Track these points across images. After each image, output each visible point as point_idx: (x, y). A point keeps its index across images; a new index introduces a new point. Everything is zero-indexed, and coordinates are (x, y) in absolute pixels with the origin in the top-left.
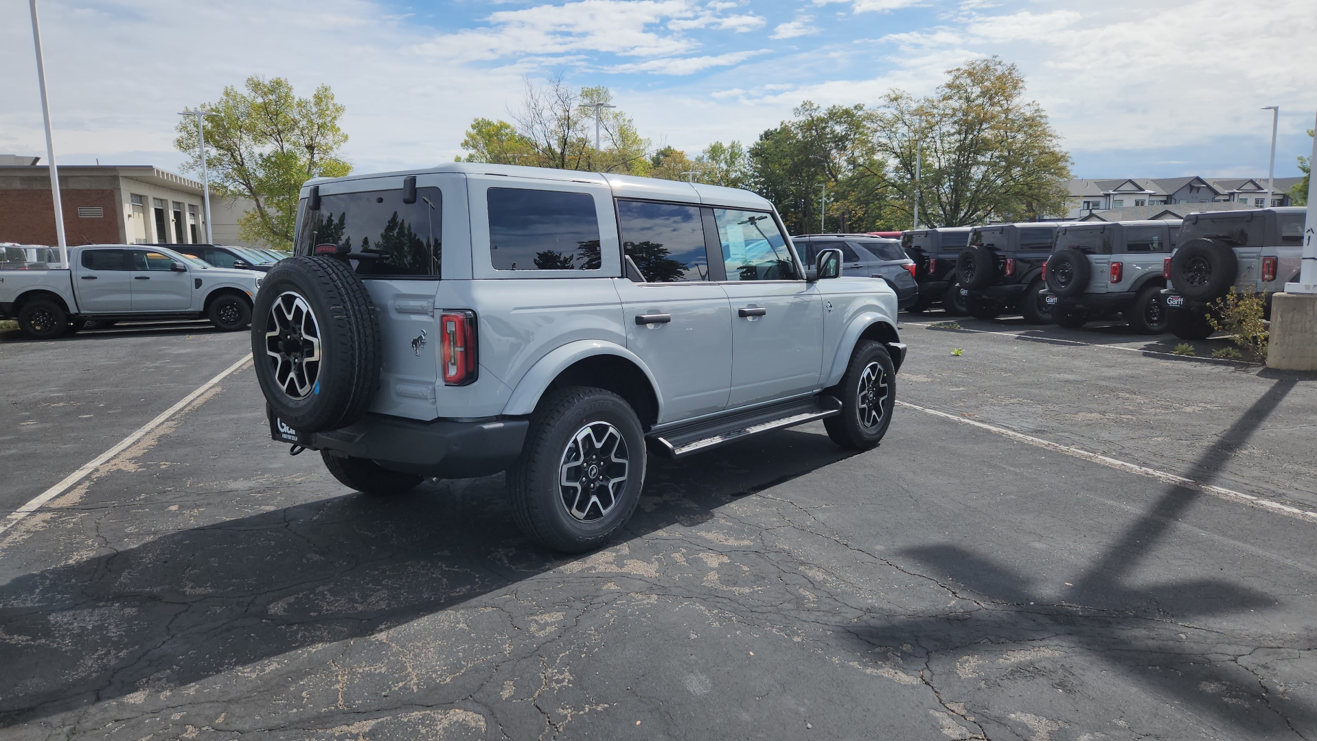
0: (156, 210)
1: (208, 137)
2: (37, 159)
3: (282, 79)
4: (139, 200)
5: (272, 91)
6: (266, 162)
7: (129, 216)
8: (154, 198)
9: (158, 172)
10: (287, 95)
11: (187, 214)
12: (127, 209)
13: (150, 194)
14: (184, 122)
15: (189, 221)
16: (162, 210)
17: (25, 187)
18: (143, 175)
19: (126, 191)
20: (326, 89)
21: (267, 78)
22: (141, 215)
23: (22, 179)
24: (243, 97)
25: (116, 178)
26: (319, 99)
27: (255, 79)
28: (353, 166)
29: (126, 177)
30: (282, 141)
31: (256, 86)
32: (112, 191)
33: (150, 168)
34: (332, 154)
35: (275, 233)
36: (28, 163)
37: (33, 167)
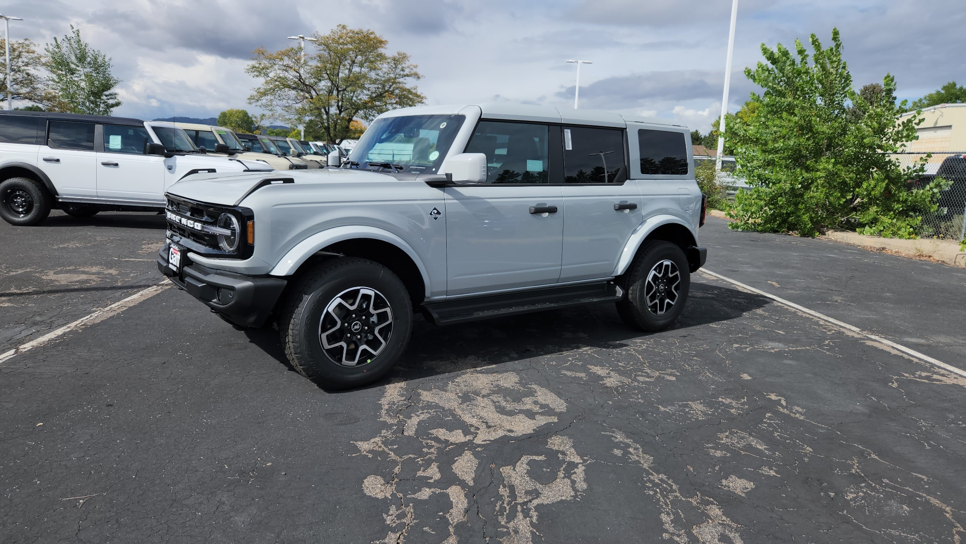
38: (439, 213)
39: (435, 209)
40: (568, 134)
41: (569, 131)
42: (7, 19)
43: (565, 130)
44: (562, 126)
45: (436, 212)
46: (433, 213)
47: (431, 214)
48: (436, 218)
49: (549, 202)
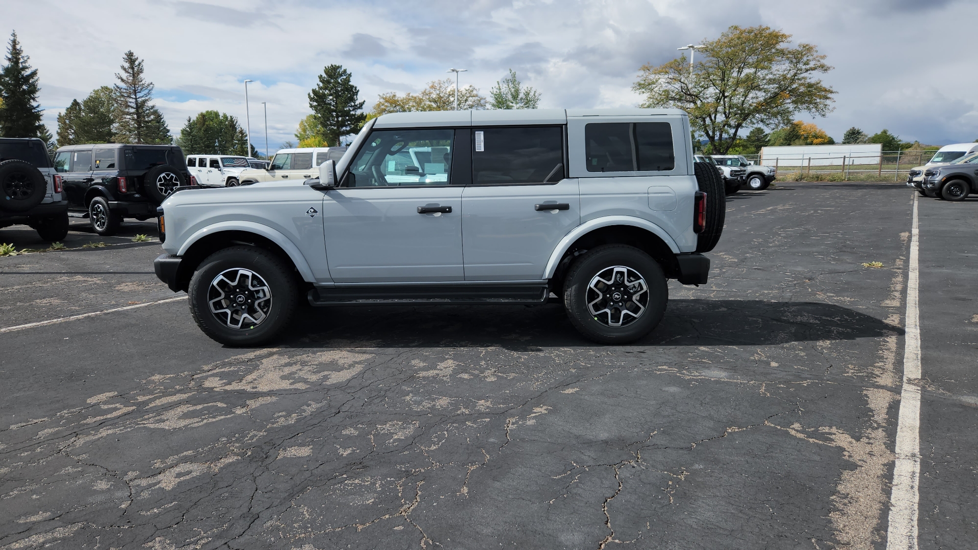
38: (315, 211)
39: (312, 208)
40: (480, 137)
41: (482, 133)
42: (457, 72)
43: (476, 132)
44: (472, 129)
45: (312, 210)
46: (309, 212)
47: (308, 212)
48: (312, 216)
49: (442, 203)
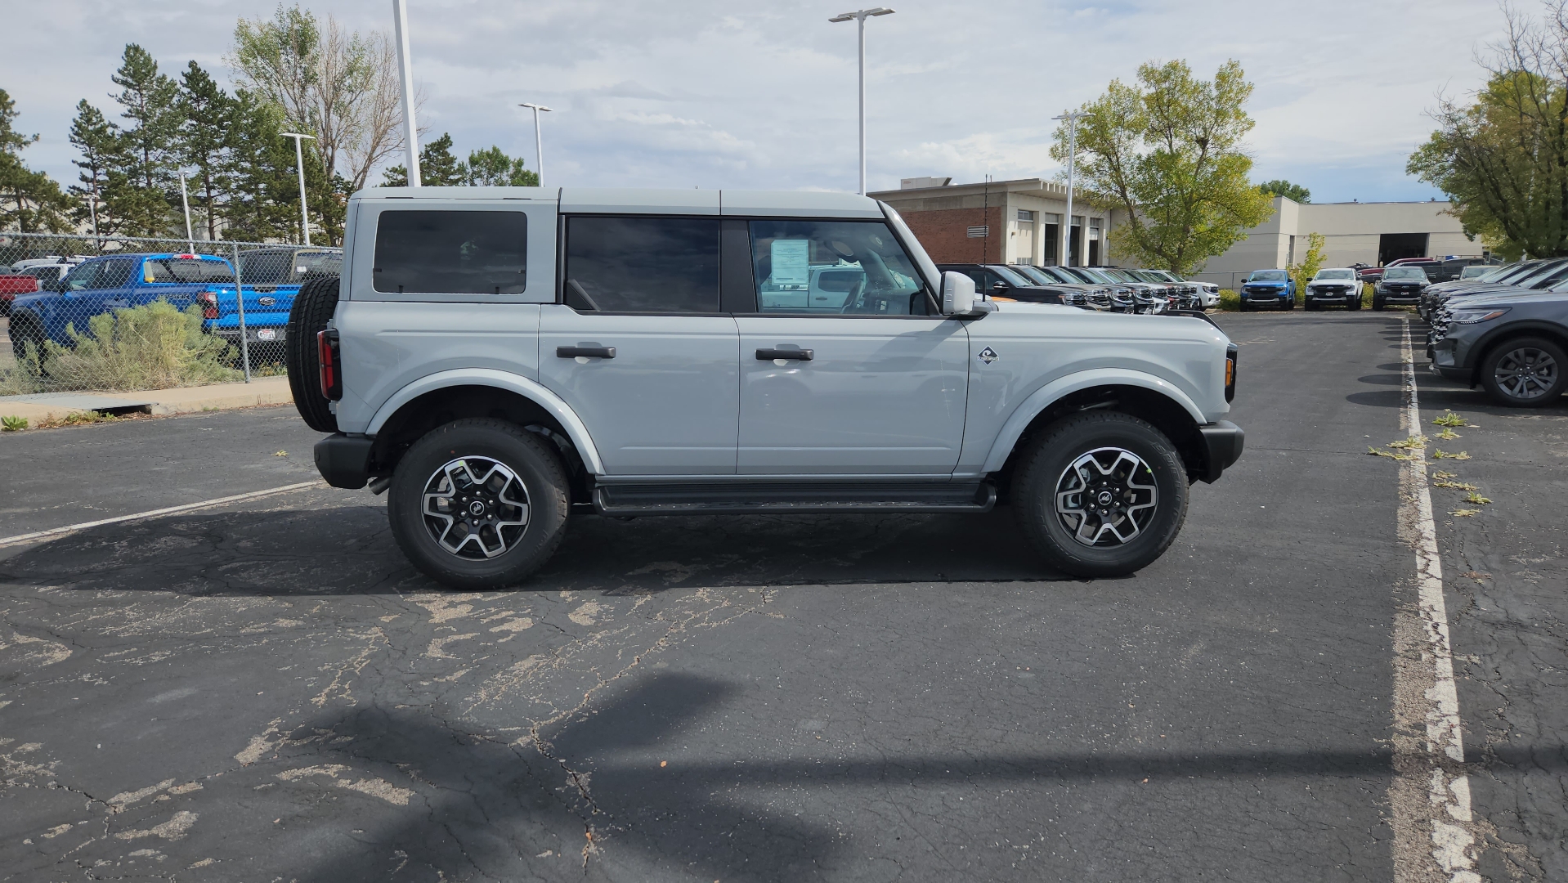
0: (1048, 227)
1: (1085, 141)
2: (949, 180)
3: (1180, 61)
4: (1029, 217)
5: (1167, 77)
6: (1147, 164)
7: (1013, 234)
8: (1047, 213)
9: (1045, 184)
10: (1183, 79)
11: (1087, 230)
12: (1012, 226)
13: (1042, 208)
14: (1061, 126)
15: (1088, 236)
16: (1057, 225)
17: (927, 209)
18: (1029, 189)
19: (1012, 207)
20: (1233, 66)
21: (1161, 62)
22: (1030, 232)
23: (926, 201)
24: (1128, 90)
25: (1004, 194)
26: (1222, 78)
27: (1149, 66)
28: (1253, 160)
29: (1015, 192)
30: (1171, 137)
31: (1148, 74)
32: (999, 208)
33: (1036, 181)
34: (1229, 150)
35: (1145, 247)
36: (940, 184)
37: (945, 187)
